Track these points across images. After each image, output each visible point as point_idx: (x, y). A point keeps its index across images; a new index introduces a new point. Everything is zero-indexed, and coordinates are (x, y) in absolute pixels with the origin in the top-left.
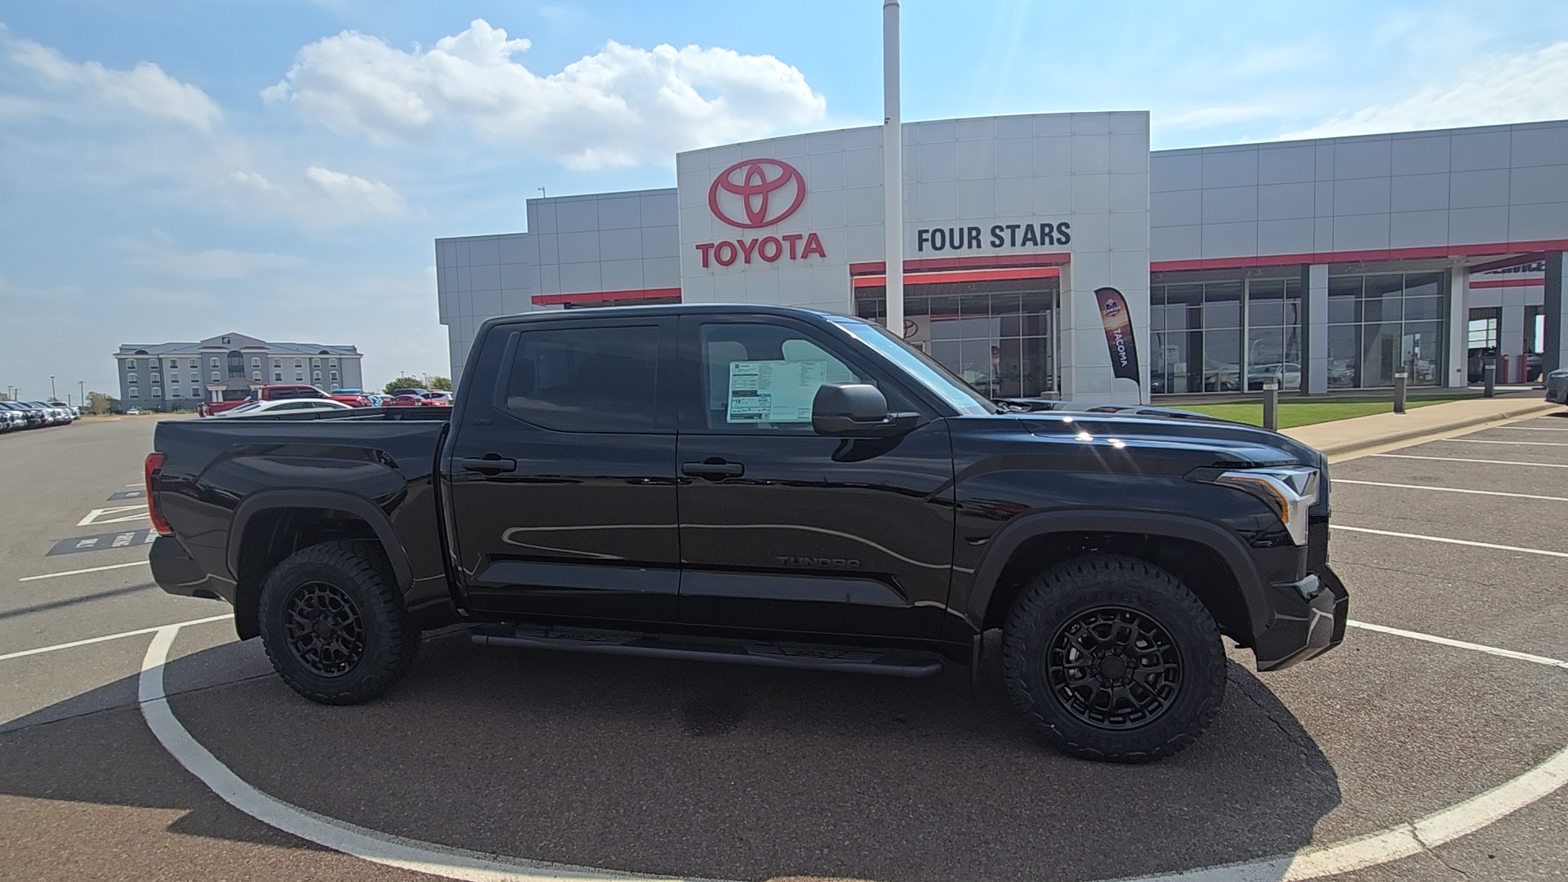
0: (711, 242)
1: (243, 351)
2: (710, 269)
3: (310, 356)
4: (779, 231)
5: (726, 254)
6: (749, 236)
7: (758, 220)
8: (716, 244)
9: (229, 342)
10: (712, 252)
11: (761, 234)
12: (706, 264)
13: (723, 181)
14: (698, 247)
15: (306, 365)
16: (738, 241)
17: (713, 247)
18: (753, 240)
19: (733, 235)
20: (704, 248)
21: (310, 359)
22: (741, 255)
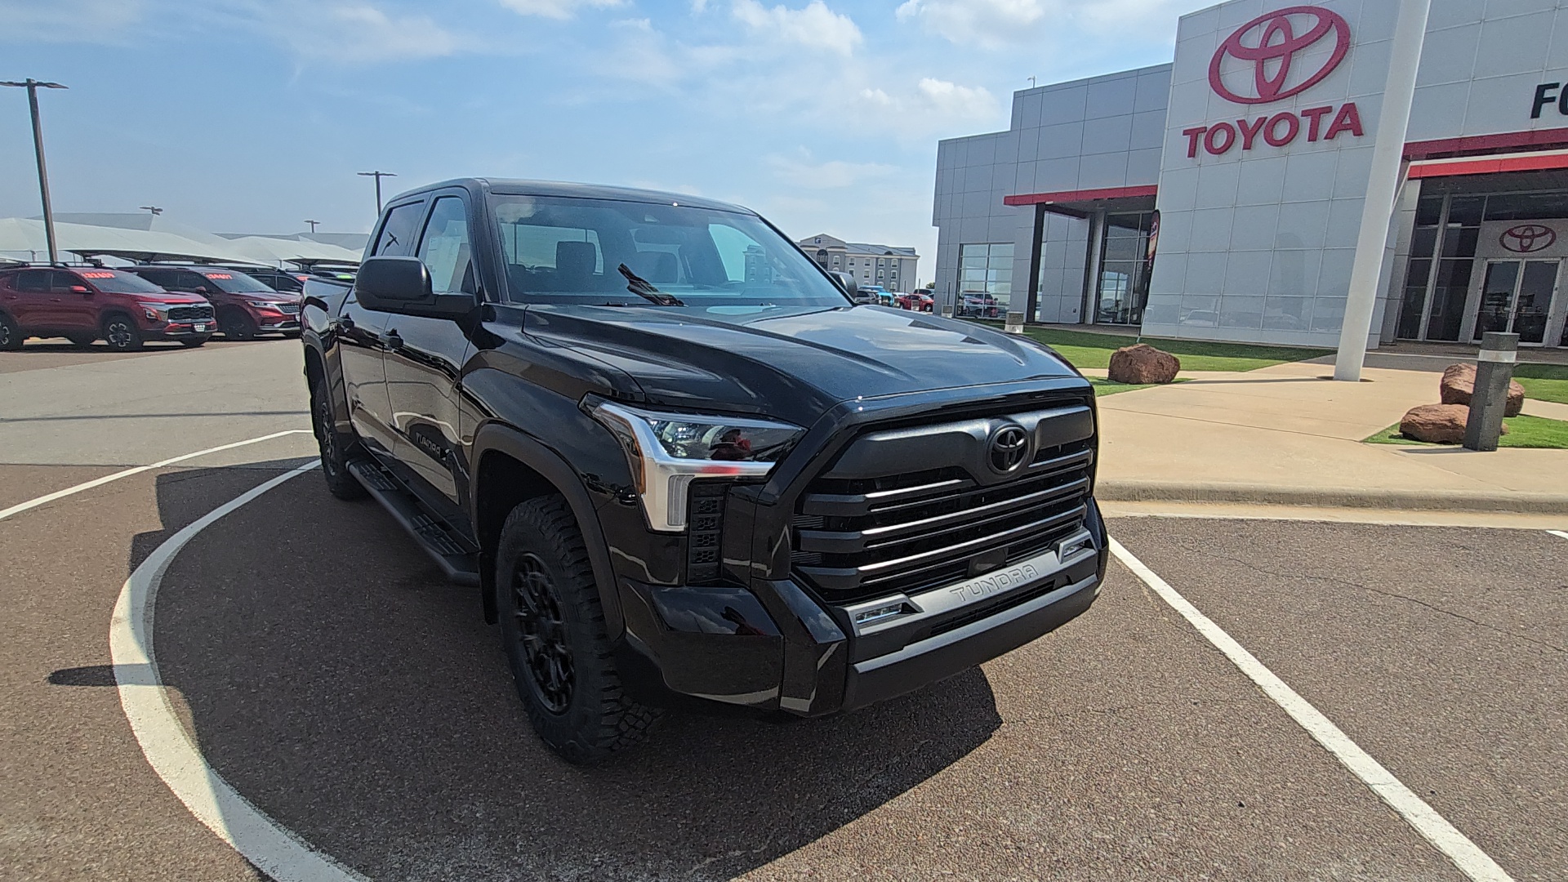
0: (1204, 126)
1: (828, 250)
2: (1198, 159)
3: (877, 256)
4: (1295, 106)
5: (1220, 140)
6: (1253, 114)
7: (1270, 92)
8: (1209, 127)
9: (820, 242)
10: (1202, 138)
11: (1270, 111)
12: (1192, 153)
13: (1233, 46)
14: (1186, 133)
15: (873, 263)
16: (1238, 121)
17: (1206, 131)
18: (1259, 119)
19: (1232, 114)
20: (1193, 134)
21: (877, 259)
22: (1240, 140)
